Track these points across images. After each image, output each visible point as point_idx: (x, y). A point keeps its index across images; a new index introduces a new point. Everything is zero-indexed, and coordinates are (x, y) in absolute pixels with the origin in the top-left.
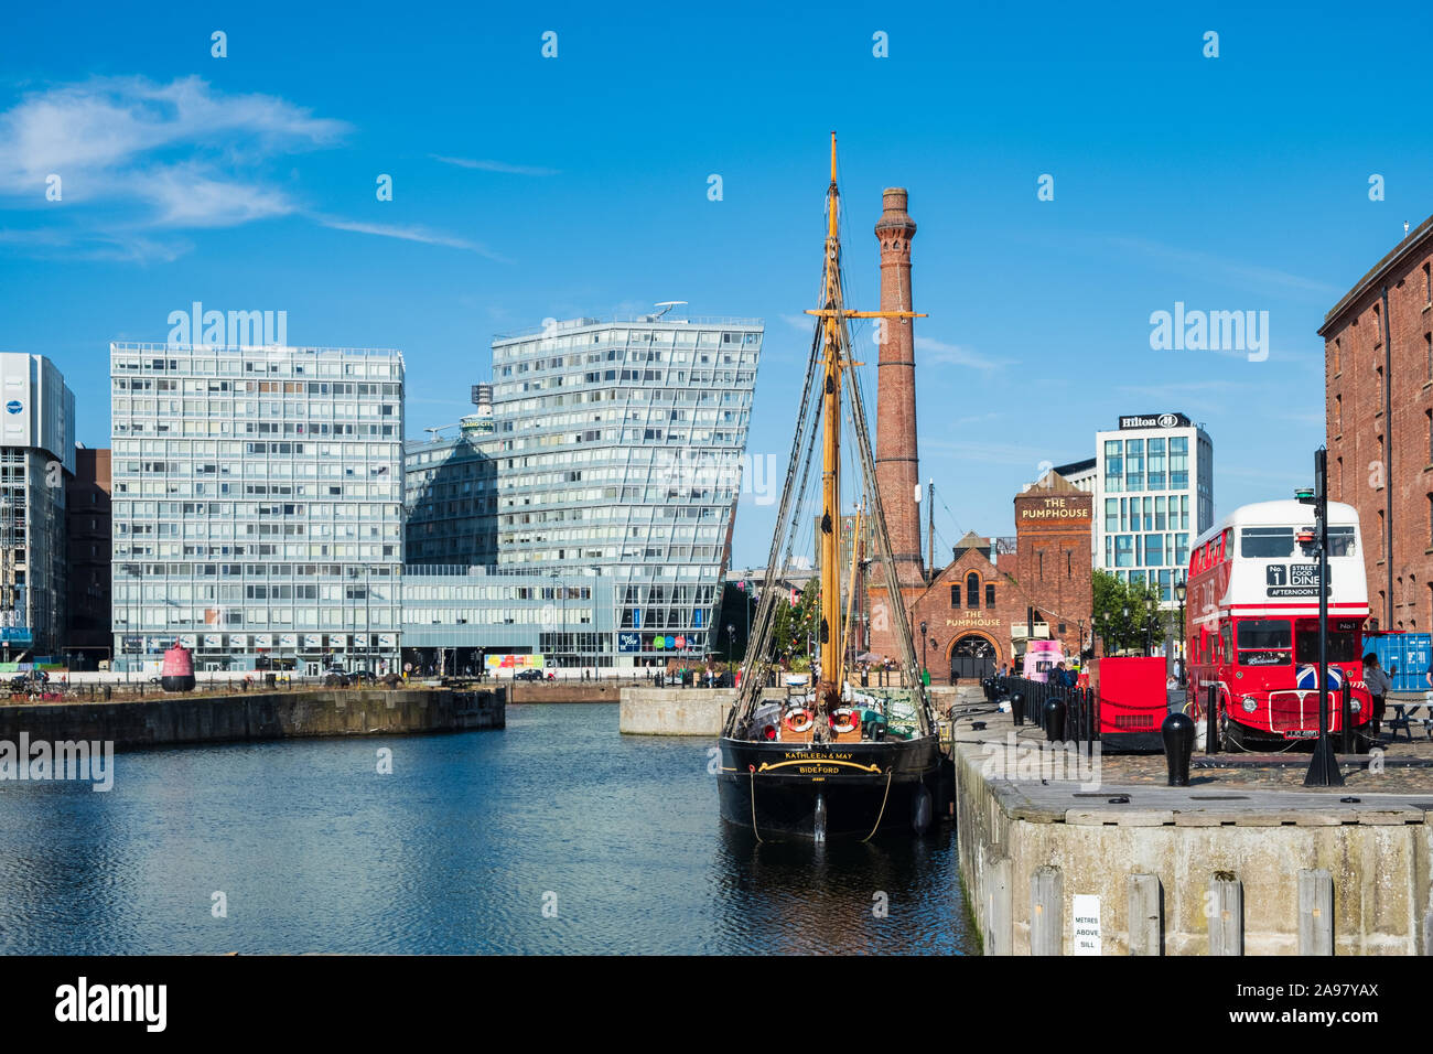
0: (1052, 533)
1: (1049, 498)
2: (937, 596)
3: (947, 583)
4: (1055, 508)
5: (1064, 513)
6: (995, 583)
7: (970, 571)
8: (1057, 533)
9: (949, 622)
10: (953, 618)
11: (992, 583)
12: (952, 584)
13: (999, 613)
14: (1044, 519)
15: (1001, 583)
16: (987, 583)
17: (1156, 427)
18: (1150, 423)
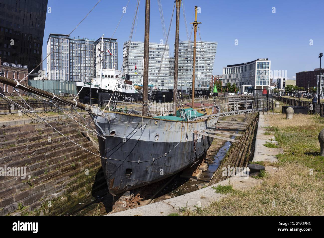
17: (264, 60)
18: (263, 60)
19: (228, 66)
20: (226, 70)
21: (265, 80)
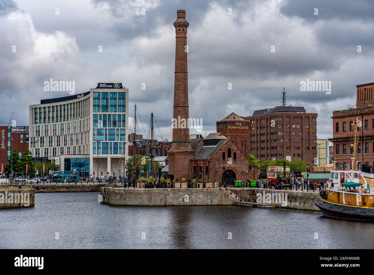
0: (237, 134)
1: (237, 122)
2: (218, 156)
3: (221, 152)
4: (239, 126)
5: (241, 127)
6: (236, 152)
7: (228, 148)
8: (239, 134)
9: (222, 165)
10: (223, 164)
11: (235, 152)
12: (223, 152)
13: (238, 162)
14: (235, 130)
15: (238, 152)
16: (234, 152)
17: (113, 88)
18: (110, 86)
19: (43, 102)
20: (36, 113)
21: (116, 141)
